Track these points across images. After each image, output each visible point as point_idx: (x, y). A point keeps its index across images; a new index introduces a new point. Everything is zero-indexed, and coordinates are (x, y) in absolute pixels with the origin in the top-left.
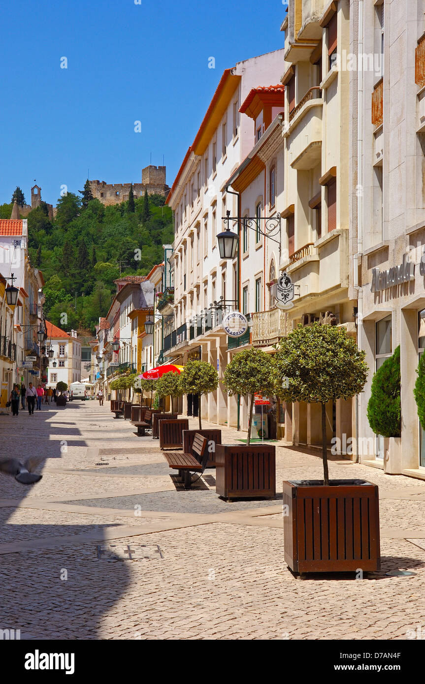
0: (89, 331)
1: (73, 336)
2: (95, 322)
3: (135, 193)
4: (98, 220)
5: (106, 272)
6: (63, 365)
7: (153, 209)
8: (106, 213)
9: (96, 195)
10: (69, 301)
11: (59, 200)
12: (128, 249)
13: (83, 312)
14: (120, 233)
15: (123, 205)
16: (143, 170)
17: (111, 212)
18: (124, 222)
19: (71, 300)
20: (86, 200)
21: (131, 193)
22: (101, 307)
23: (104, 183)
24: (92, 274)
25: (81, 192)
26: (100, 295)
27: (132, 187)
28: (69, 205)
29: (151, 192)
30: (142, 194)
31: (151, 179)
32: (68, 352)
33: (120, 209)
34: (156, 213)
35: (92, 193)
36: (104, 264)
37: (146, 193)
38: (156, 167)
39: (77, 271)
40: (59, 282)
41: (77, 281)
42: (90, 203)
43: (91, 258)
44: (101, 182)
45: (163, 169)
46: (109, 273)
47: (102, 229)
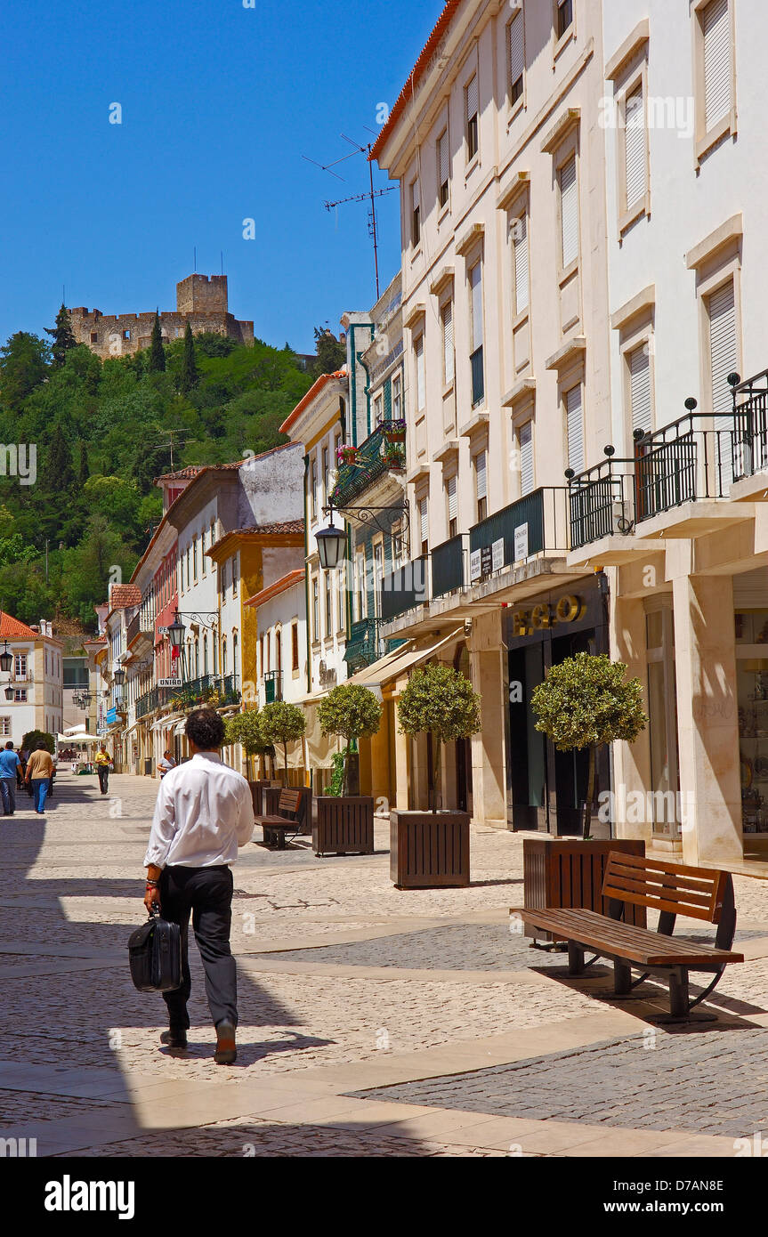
0: (78, 624)
1: (44, 634)
2: (90, 603)
3: (164, 333)
4: (87, 390)
5: (110, 497)
6: (25, 698)
7: (204, 364)
8: (104, 373)
9: (82, 337)
10: (32, 559)
12: (157, 447)
13: (63, 583)
14: (136, 415)
15: (139, 356)
16: (180, 285)
17: (114, 372)
18: (145, 393)
19: (37, 557)
20: (61, 349)
21: (157, 332)
22: (102, 571)
23: (98, 313)
24: (80, 502)
25: (48, 331)
26: (100, 545)
27: (157, 320)
28: (25, 360)
29: (199, 329)
30: (180, 333)
31: (196, 303)
32: (33, 670)
33: (133, 365)
34: (210, 372)
35: (73, 334)
36: (105, 480)
37: (189, 332)
38: (207, 278)
39: (48, 496)
40: (8, 520)
41: (49, 517)
42: (70, 354)
43: (76, 467)
44: (91, 311)
45: (221, 281)
46: (117, 498)
47: (97, 408)
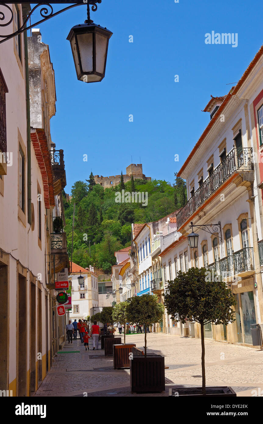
1: (91, 271)
2: (106, 262)
4: (100, 198)
5: (111, 226)
6: (84, 297)
8: (105, 192)
9: (98, 182)
10: (84, 248)
11: (73, 187)
12: (126, 209)
13: (96, 256)
15: (116, 187)
16: (127, 168)
17: (108, 192)
19: (87, 247)
20: (91, 186)
21: (122, 180)
22: (110, 251)
23: (102, 177)
24: (100, 229)
25: (87, 181)
26: (109, 242)
27: (122, 177)
28: (80, 189)
30: (130, 180)
31: (133, 173)
32: (87, 285)
35: (95, 181)
36: (109, 221)
37: (132, 179)
38: (136, 165)
39: (90, 227)
40: (76, 236)
41: (90, 234)
42: (94, 187)
44: (100, 176)
45: (140, 166)
46: (113, 226)
47: (103, 202)
